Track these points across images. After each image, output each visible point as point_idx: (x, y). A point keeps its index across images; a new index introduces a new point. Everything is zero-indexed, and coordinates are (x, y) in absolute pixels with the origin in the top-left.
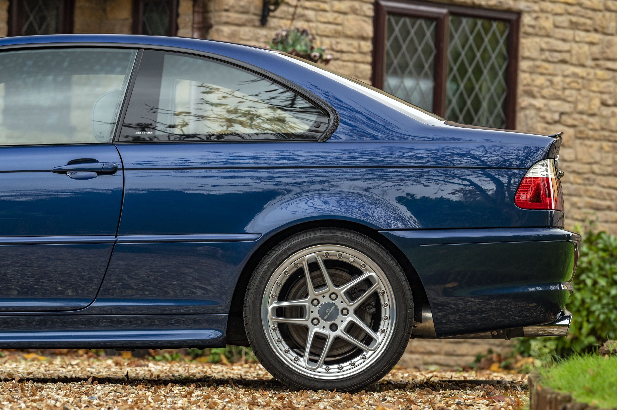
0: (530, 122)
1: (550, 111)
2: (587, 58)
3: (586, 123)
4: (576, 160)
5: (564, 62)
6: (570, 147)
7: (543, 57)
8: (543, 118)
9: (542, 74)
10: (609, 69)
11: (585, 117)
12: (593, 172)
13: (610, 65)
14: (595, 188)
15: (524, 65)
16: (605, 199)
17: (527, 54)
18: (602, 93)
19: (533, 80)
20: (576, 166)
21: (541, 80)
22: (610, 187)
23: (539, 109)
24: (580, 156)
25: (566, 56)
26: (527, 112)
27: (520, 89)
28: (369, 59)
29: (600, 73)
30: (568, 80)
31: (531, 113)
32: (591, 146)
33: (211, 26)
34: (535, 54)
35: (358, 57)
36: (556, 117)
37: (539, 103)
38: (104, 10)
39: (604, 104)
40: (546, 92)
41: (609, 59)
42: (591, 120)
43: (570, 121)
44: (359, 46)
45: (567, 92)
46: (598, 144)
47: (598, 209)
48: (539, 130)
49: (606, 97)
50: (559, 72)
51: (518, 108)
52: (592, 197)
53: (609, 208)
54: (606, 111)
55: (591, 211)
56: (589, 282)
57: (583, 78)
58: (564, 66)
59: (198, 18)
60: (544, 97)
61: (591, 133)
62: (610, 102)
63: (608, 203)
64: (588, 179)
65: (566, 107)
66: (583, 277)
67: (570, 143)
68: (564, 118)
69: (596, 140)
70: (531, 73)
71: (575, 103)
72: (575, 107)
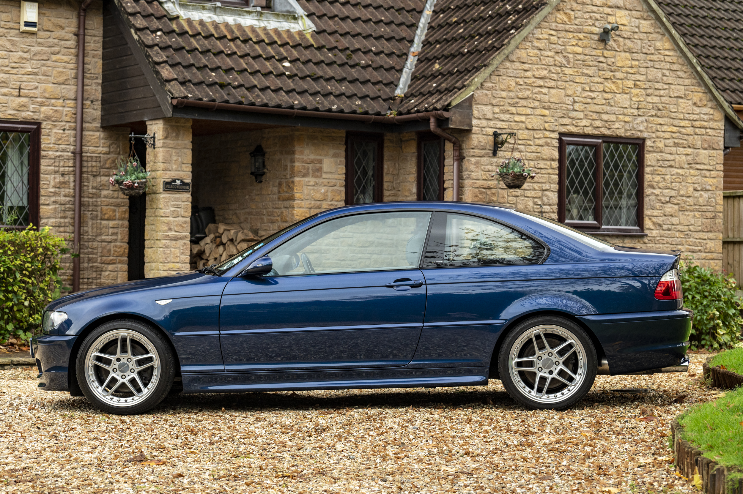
0: (652, 203)
1: (664, 196)
2: (684, 163)
3: (685, 202)
4: (680, 224)
5: (671, 166)
6: (676, 217)
7: (659, 164)
8: (660, 200)
9: (658, 175)
10: (697, 169)
11: (684, 198)
12: (690, 231)
13: (698, 166)
14: (691, 239)
15: (647, 170)
16: (698, 246)
17: (649, 163)
18: (694, 183)
19: (653, 178)
20: (680, 227)
21: (658, 178)
22: (700, 239)
23: (657, 195)
24: (682, 222)
25: (672, 163)
26: (650, 197)
27: (646, 184)
28: (557, 172)
29: (692, 172)
30: (674, 177)
31: (653, 198)
32: (688, 215)
33: (464, 158)
34: (654, 163)
35: (550, 171)
36: (667, 199)
37: (657, 191)
38: (401, 147)
39: (695, 190)
40: (661, 185)
41: (697, 164)
42: (688, 200)
43: (676, 201)
44: (551, 164)
45: (674, 184)
46: (692, 213)
47: (693, 252)
48: (658, 207)
49: (696, 185)
50: (668, 173)
51: (645, 195)
52: (690, 245)
53: (700, 251)
54: (697, 194)
55: (690, 254)
56: (690, 297)
57: (682, 175)
58: (672, 169)
59: (456, 154)
60: (660, 188)
61: (688, 207)
62: (699, 189)
63: (700, 248)
64: (687, 234)
65: (673, 193)
66: (687, 294)
67: (676, 214)
68: (672, 199)
69: (691, 211)
70: (652, 174)
71: (678, 190)
72: (678, 193)
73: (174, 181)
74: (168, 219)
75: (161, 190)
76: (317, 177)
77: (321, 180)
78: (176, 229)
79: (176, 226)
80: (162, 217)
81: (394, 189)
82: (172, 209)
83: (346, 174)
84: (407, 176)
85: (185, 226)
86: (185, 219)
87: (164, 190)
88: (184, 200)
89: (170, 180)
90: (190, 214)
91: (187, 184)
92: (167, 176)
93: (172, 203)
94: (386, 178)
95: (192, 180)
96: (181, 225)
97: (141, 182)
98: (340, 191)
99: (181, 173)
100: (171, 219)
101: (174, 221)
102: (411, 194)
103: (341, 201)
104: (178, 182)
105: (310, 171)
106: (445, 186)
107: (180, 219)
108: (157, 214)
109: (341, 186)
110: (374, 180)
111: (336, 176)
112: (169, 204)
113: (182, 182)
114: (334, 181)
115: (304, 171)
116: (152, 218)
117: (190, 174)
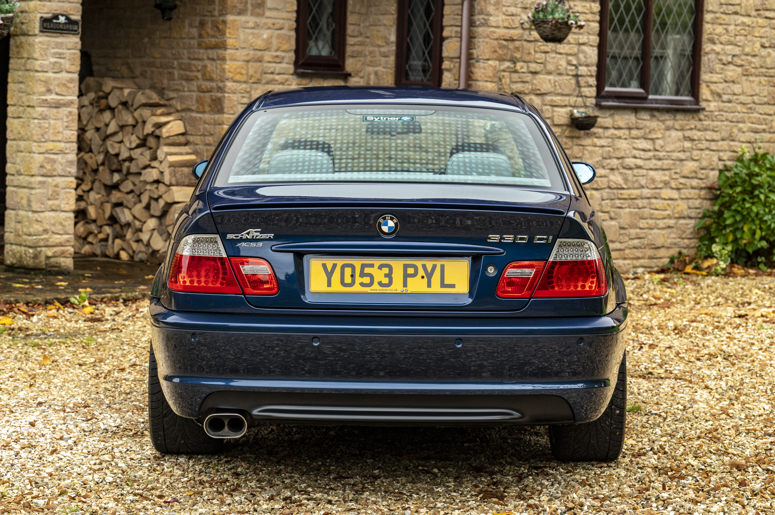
0: (711, 64)
1: (726, 54)
2: (752, 9)
3: (750, 63)
4: (743, 93)
5: (736, 13)
6: (739, 83)
7: (722, 10)
8: (721, 60)
9: (721, 24)
10: (767, 18)
11: (749, 58)
12: (754, 103)
13: (768, 14)
14: (755, 115)
15: (708, 17)
16: (762, 124)
17: (710, 8)
18: (761, 37)
19: (714, 30)
20: (742, 98)
21: (719, 29)
22: (766, 114)
23: (718, 53)
24: (745, 90)
25: (737, 8)
26: (710, 56)
27: (705, 37)
28: (598, 18)
29: (761, 21)
30: (739, 28)
31: (712, 56)
32: (753, 81)
34: (716, 8)
35: (590, 17)
36: (730, 58)
37: (718, 48)
39: (763, 46)
40: (723, 39)
41: (767, 10)
42: (753, 60)
43: (739, 62)
44: (591, 7)
45: (738, 38)
46: (757, 79)
47: (756, 132)
48: (718, 70)
49: (764, 40)
50: (732, 22)
51: (703, 53)
52: (753, 123)
53: (764, 131)
54: (764, 52)
55: (752, 134)
56: (762, 197)
57: (749, 26)
58: (736, 17)
60: (721, 43)
61: (753, 70)
62: (767, 45)
63: (764, 127)
64: (751, 108)
65: (737, 51)
66: (757, 192)
67: (738, 80)
68: (735, 59)
69: (757, 76)
70: (713, 24)
71: (743, 47)
72: (743, 50)
73: (56, 17)
74: (46, 74)
75: (37, 31)
76: (258, 15)
77: (262, 21)
78: (58, 90)
79: (58, 85)
80: (37, 71)
81: (361, 34)
82: (53, 60)
83: (298, 12)
84: (381, 17)
85: (71, 85)
86: (70, 75)
87: (41, 31)
88: (70, 46)
89: (49, 16)
90: (78, 68)
91: (75, 23)
92: (46, 10)
93: (53, 51)
94: (351, 19)
95: (83, 16)
96: (65, 85)
97: (7, 18)
98: (290, 37)
99: (66, 5)
100: (50, 75)
101: (55, 79)
102: (388, 43)
103: (289, 51)
104: (62, 19)
105: (249, 6)
106: (445, 33)
107: (64, 75)
108: (28, 67)
109: (290, 30)
110: (334, 21)
111: (284, 15)
112: (48, 52)
113: (67, 18)
114: (281, 21)
115: (240, 6)
116: (20, 73)
117: (80, 7)
